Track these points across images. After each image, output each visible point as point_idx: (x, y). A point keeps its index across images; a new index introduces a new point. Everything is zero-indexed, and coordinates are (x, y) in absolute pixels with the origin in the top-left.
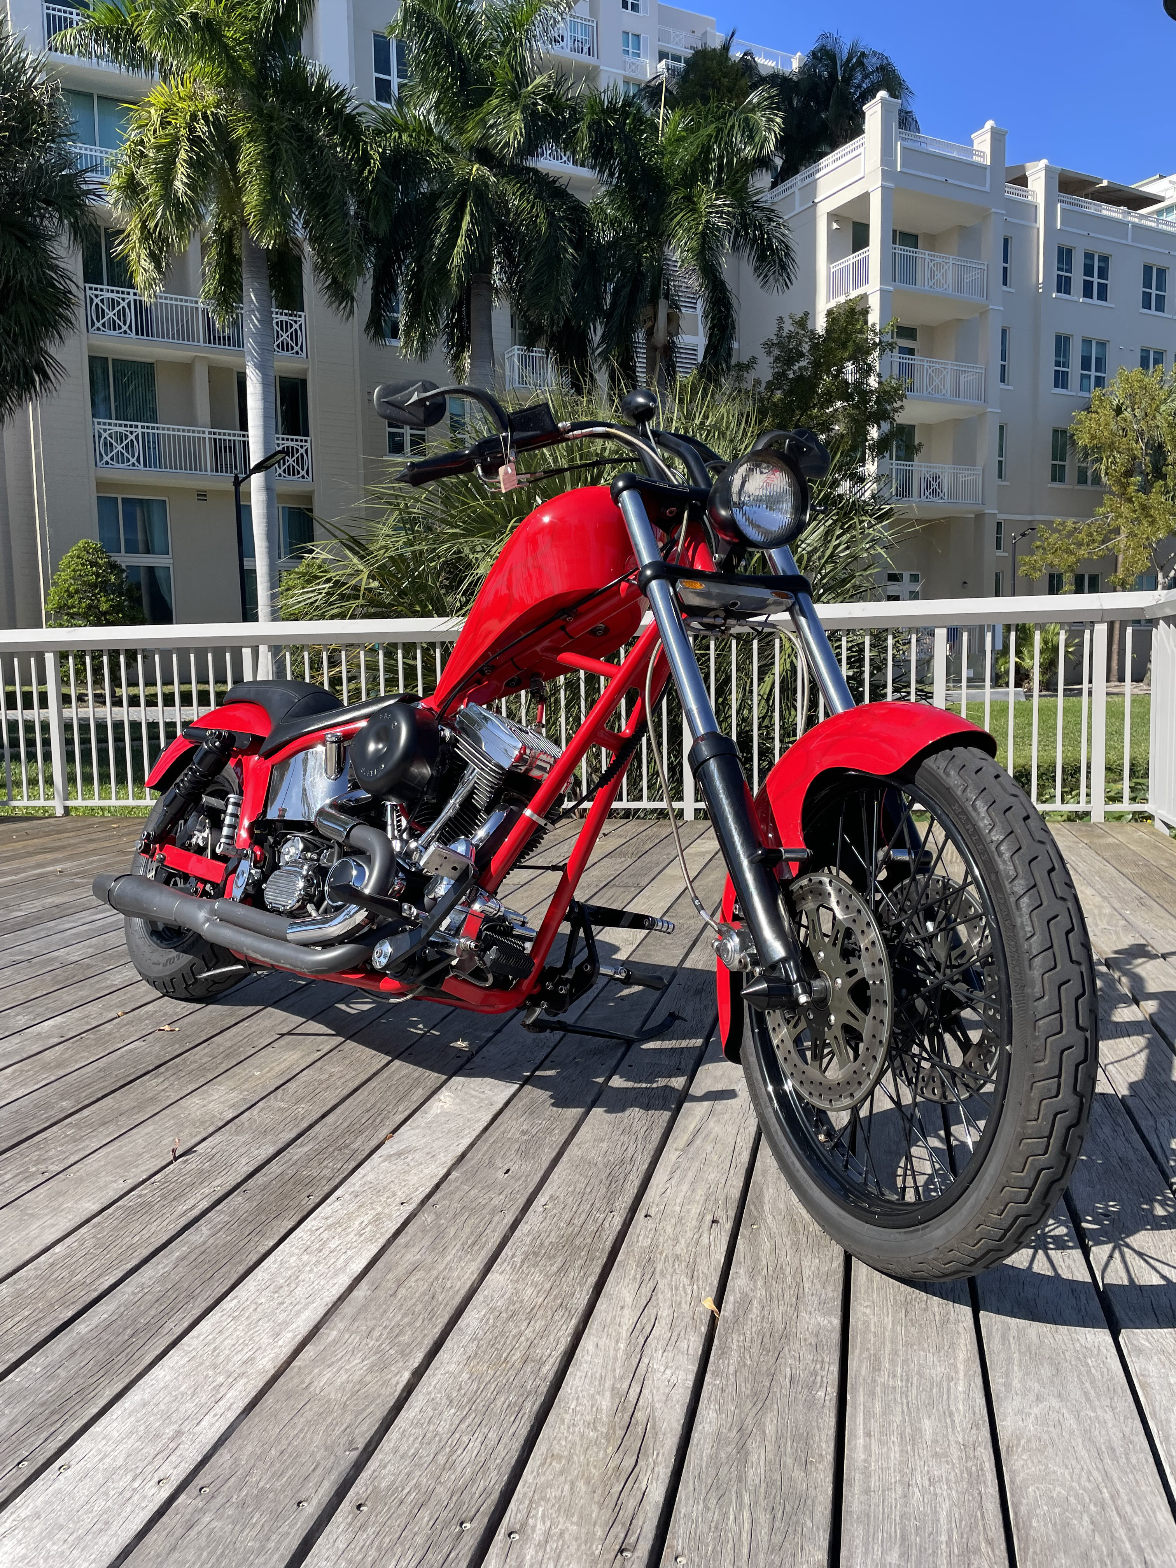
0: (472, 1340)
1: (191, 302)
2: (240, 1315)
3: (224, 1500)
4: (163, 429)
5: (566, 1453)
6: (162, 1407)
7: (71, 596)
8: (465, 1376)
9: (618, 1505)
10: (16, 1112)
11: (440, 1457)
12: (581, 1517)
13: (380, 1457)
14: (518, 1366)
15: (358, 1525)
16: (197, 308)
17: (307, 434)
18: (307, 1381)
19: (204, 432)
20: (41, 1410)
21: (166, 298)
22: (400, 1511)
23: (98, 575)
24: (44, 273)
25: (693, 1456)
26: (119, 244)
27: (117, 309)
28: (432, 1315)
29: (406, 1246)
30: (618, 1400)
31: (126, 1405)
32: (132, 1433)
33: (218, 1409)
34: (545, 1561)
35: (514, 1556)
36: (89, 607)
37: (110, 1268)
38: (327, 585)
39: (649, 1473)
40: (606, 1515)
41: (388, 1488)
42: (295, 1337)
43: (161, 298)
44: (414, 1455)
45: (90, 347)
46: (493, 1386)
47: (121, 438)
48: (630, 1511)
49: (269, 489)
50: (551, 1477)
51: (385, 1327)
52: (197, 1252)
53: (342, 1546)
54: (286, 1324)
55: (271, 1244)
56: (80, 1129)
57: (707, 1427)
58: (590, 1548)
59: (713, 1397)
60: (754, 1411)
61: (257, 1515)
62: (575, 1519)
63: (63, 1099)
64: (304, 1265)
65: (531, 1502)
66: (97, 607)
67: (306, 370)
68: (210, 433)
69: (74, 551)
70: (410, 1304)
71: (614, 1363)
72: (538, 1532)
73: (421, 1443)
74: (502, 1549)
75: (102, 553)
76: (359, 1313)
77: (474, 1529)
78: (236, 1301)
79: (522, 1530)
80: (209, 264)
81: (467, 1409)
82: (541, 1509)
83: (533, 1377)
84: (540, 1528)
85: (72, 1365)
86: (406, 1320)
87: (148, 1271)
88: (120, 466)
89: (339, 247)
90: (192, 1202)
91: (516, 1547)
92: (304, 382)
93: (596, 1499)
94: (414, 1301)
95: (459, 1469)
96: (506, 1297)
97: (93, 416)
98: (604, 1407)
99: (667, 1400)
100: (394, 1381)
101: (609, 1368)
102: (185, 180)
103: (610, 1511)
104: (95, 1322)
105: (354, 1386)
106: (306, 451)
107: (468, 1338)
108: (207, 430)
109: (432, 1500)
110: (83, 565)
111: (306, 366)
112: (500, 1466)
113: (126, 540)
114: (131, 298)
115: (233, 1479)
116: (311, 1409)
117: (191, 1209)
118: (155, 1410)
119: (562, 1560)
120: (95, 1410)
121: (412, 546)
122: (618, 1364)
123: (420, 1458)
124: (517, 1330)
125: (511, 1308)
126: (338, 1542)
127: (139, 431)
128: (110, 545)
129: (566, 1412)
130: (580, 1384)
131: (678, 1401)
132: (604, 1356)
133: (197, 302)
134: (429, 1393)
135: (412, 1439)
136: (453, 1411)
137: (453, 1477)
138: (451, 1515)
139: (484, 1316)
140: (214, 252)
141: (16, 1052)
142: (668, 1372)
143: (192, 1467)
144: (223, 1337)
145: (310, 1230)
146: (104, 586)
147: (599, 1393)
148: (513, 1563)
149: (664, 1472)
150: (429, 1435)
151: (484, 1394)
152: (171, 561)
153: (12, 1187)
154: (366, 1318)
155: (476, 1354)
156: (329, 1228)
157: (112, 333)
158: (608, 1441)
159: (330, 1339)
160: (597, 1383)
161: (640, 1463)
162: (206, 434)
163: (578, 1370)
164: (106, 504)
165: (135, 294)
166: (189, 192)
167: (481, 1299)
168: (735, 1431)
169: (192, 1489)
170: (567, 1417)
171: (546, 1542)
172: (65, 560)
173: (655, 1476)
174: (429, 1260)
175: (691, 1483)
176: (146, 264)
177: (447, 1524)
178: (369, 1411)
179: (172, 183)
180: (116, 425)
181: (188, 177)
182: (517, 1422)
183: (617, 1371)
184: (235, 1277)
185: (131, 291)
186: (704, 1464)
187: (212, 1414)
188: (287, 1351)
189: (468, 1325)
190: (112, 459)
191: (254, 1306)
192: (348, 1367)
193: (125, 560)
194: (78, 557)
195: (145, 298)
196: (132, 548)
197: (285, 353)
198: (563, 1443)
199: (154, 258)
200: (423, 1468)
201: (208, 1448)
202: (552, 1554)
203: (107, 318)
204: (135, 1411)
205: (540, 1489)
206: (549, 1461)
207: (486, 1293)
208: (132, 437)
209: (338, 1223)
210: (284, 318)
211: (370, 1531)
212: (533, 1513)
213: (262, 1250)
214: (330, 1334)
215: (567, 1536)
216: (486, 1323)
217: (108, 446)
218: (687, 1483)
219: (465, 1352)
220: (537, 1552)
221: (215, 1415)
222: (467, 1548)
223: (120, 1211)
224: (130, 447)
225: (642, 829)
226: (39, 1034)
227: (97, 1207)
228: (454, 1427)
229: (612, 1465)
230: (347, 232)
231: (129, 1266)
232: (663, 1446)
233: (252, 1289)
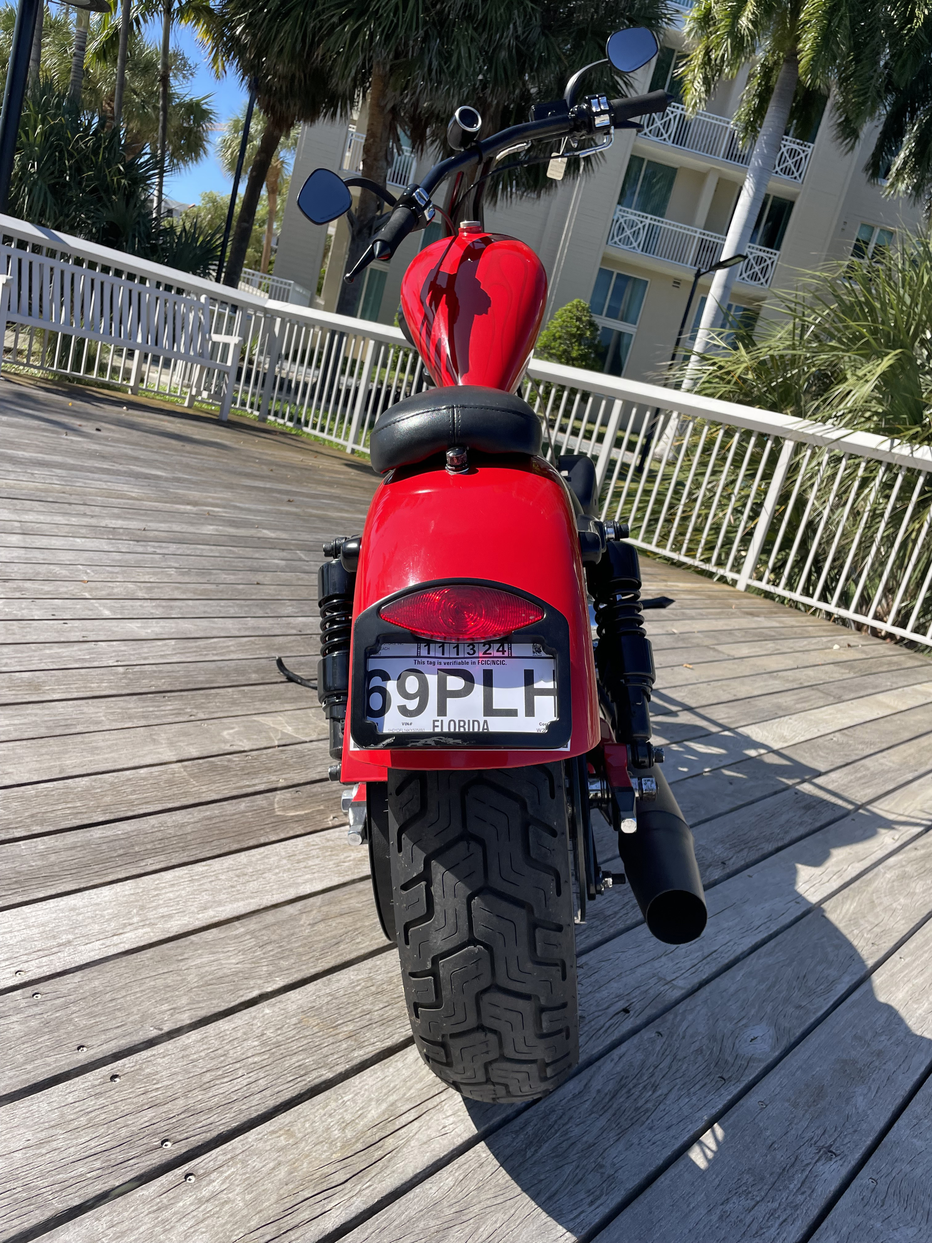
0: (329, 994)
1: (724, 122)
2: (198, 880)
3: (39, 1012)
4: (666, 223)
5: (300, 1135)
6: (80, 918)
7: (555, 339)
8: (294, 1020)
9: (291, 1210)
10: (220, 668)
11: (208, 1074)
12: (255, 1199)
13: (170, 1047)
14: (340, 1037)
15: (98, 1091)
16: (727, 128)
17: (778, 249)
18: (186, 956)
19: (696, 232)
20: (11, 876)
21: (705, 116)
22: (135, 1100)
23: (578, 328)
24: (613, 77)
25: (396, 1207)
26: (682, 66)
27: (664, 120)
28: (323, 955)
29: (360, 892)
30: (386, 1116)
31: (62, 903)
32: (43, 925)
33: (108, 942)
34: (190, 1216)
35: (172, 1195)
36: (565, 351)
37: (160, 800)
38: (711, 368)
39: (346, 1198)
40: (273, 1212)
41: (149, 1075)
42: (215, 917)
43: (702, 115)
44: (193, 1061)
45: (635, 148)
46: (306, 1042)
47: (632, 224)
48: (297, 1221)
49: (726, 287)
50: (268, 1148)
51: (281, 947)
52: (222, 819)
53: (70, 1100)
54: (220, 903)
55: (274, 839)
56: (244, 697)
57: (435, 1189)
58: (233, 1230)
59: (466, 1166)
60: (489, 1203)
61: (47, 1037)
62: (248, 1197)
63: (255, 672)
64: (277, 867)
65: (232, 1158)
66: (569, 353)
67: (797, 195)
68: (701, 233)
69: (568, 307)
70: (316, 939)
71: (416, 1083)
72: (210, 1188)
73: (207, 1055)
74: (171, 1182)
75: (588, 312)
76: (274, 924)
77: (171, 1150)
78: (206, 868)
79: (199, 1178)
80: (749, 91)
81: (268, 1048)
82: (233, 1170)
83: (341, 1054)
84: (216, 1186)
85: (64, 855)
86: (301, 949)
87: (178, 816)
88: (625, 247)
89: (860, 90)
90: (257, 781)
91: (183, 1187)
92: (792, 204)
93: (281, 1192)
94: (321, 938)
95: (211, 1094)
96: (390, 975)
97: (619, 203)
98: (369, 1116)
99: (425, 1143)
100: (241, 993)
101: (409, 1084)
102: (750, 16)
103: (282, 1209)
104: (109, 833)
105: (212, 979)
106: (772, 263)
107: (328, 991)
108: (699, 230)
109: (166, 1106)
110: (571, 318)
111: (797, 190)
112: (241, 1111)
113: (609, 306)
114: (679, 112)
115: (63, 999)
116: (165, 979)
117: (249, 786)
118: (74, 917)
119: (202, 1225)
120: (41, 895)
121: (794, 349)
122: (419, 1086)
123: (195, 1066)
124: (370, 1007)
125: (385, 986)
126: (71, 1095)
127: (648, 221)
128: (595, 307)
129: (336, 1100)
130: (371, 1084)
131: (434, 1150)
132: (415, 1072)
133: (728, 123)
134: (254, 1018)
135: (205, 1047)
136: (256, 1043)
137: (200, 1097)
138: (166, 1128)
139: (358, 981)
140: (755, 82)
141: (264, 629)
142: (452, 1119)
143: (48, 974)
144: (171, 889)
145: (308, 843)
146: (580, 338)
147: (378, 1101)
148: (165, 1201)
149: (359, 1205)
150: (219, 1052)
151: (292, 1044)
152: (635, 330)
153: (165, 716)
154: (275, 931)
155: (321, 1008)
156: (322, 849)
157: (655, 139)
158: (342, 1147)
159: (237, 932)
160: (384, 1091)
161: (348, 1184)
162: (697, 233)
163: (382, 1070)
164: (604, 274)
165: (683, 109)
166: (750, 26)
167: (369, 966)
168: (453, 1210)
169: (29, 990)
170: (333, 1105)
171: (208, 1201)
172: (559, 312)
173: (347, 1204)
174: (366, 912)
175: (369, 1231)
176: (698, 85)
177: (154, 1134)
178: (201, 1005)
179: (739, 18)
180: (632, 213)
181: (753, 13)
182: (291, 1084)
183: (412, 1091)
184: (226, 850)
185: (681, 106)
186: (396, 1223)
187: (101, 942)
188: (198, 924)
189: (338, 981)
190: (620, 240)
191: (213, 878)
192: (223, 962)
193: (603, 321)
194: (570, 312)
195: (688, 114)
196: (612, 314)
197: (786, 177)
198: (307, 1125)
199: (707, 81)
200: (187, 1076)
201: (73, 966)
202: (200, 1215)
203: (655, 125)
204: (62, 910)
205: (249, 1151)
206: (281, 1132)
207: (378, 963)
208: (640, 226)
209: (333, 848)
210: (795, 147)
211: (101, 1101)
212: (225, 1168)
213: (262, 840)
214: (239, 928)
215: (227, 1207)
216: (354, 987)
217: (621, 229)
218: (367, 1228)
219: (314, 1001)
220: (191, 1204)
221: (103, 944)
222: (149, 1163)
223: (207, 765)
224: (636, 234)
225: (891, 653)
226: (289, 623)
227: (195, 754)
228: (244, 1057)
229: (326, 1170)
230: (872, 77)
231: (170, 806)
232: (380, 1182)
233: (226, 865)
